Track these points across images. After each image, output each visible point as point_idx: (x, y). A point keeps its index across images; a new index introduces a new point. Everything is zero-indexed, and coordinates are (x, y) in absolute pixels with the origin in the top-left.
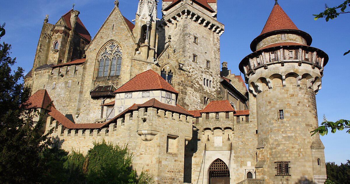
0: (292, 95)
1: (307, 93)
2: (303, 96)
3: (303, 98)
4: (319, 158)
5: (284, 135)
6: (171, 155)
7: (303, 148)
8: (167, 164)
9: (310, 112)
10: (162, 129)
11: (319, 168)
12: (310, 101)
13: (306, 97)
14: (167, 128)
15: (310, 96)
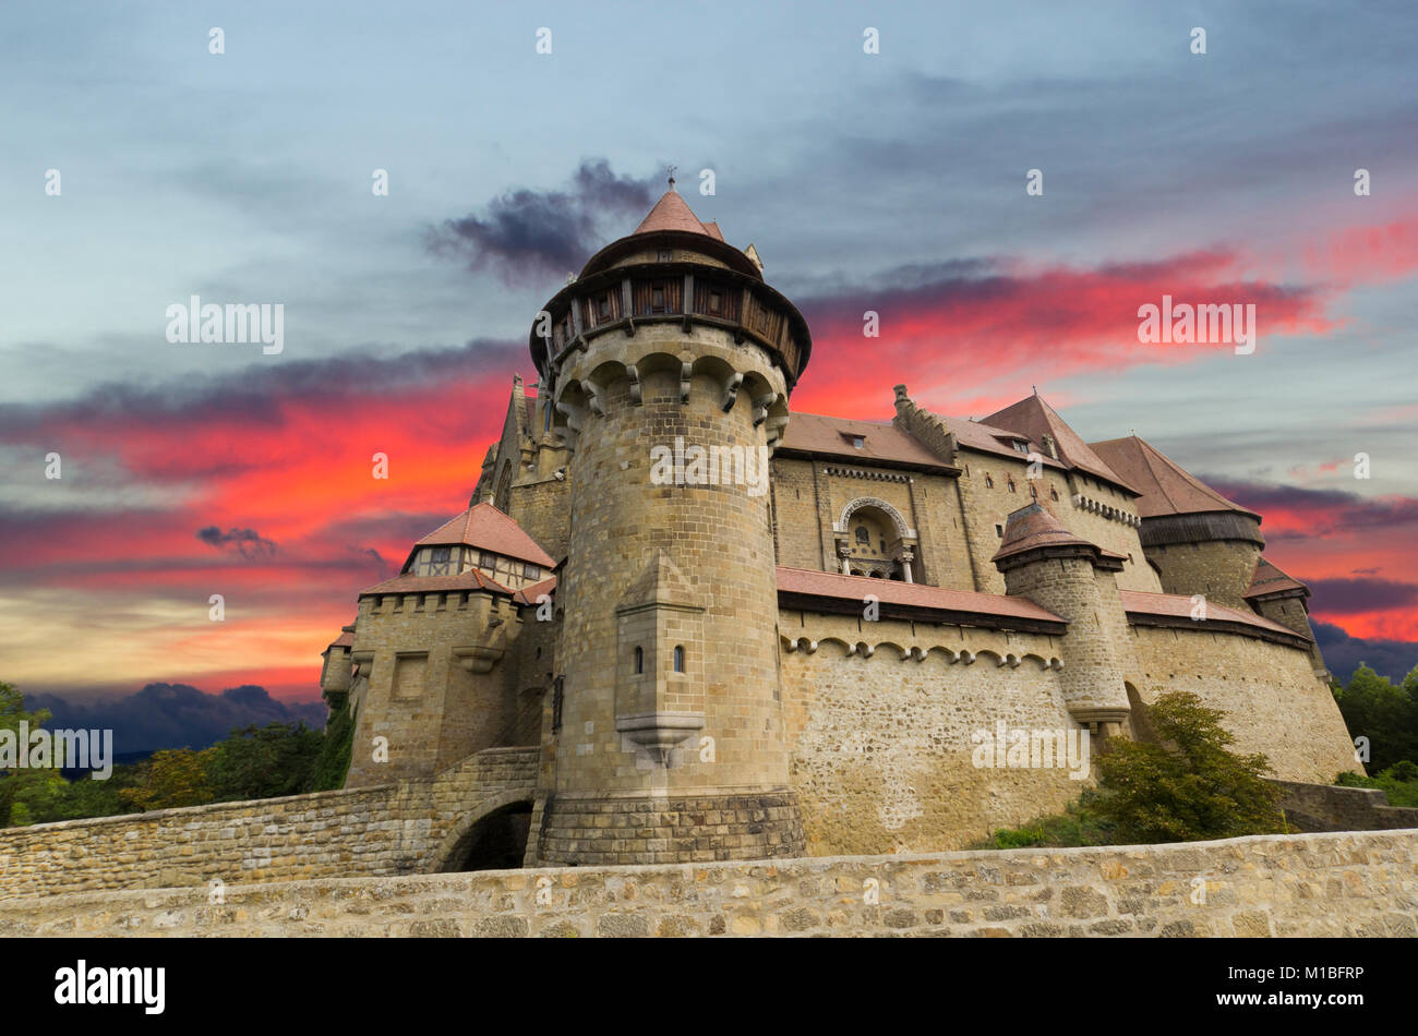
0: (589, 449)
1: (630, 424)
2: (613, 438)
3: (613, 447)
4: (638, 644)
6: (402, 705)
7: (592, 621)
8: (386, 728)
9: (636, 483)
10: (384, 642)
11: (635, 686)
12: (639, 446)
13: (623, 438)
14: (398, 637)
15: (640, 430)
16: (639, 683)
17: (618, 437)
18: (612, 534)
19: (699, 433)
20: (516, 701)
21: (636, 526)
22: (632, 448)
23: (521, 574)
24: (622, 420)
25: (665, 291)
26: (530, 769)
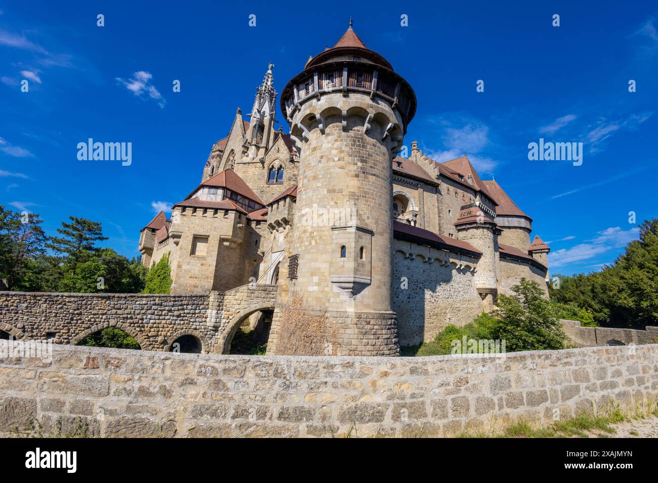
0: (315, 149)
1: (339, 139)
2: (330, 145)
3: (330, 149)
4: (343, 244)
5: (299, 214)
6: (196, 259)
7: (317, 231)
8: (189, 268)
9: (342, 168)
10: (187, 229)
11: (342, 263)
12: (344, 151)
13: (335, 146)
14: (194, 227)
15: (345, 143)
16: (344, 262)
17: (333, 144)
18: (329, 191)
19: (371, 149)
20: (245, 263)
21: (342, 189)
22: (340, 151)
23: (247, 204)
24: (335, 137)
25: (363, 77)
26: (273, 294)
